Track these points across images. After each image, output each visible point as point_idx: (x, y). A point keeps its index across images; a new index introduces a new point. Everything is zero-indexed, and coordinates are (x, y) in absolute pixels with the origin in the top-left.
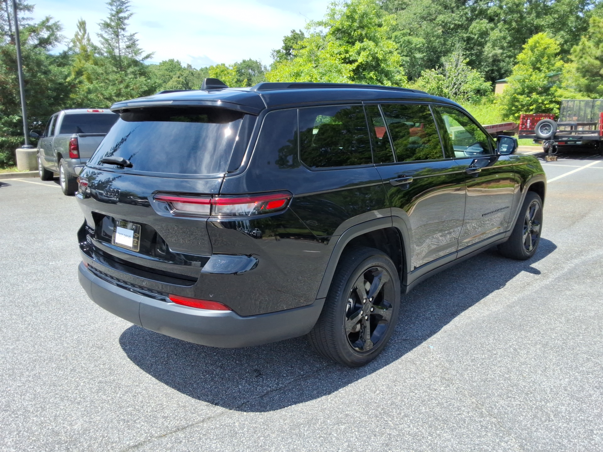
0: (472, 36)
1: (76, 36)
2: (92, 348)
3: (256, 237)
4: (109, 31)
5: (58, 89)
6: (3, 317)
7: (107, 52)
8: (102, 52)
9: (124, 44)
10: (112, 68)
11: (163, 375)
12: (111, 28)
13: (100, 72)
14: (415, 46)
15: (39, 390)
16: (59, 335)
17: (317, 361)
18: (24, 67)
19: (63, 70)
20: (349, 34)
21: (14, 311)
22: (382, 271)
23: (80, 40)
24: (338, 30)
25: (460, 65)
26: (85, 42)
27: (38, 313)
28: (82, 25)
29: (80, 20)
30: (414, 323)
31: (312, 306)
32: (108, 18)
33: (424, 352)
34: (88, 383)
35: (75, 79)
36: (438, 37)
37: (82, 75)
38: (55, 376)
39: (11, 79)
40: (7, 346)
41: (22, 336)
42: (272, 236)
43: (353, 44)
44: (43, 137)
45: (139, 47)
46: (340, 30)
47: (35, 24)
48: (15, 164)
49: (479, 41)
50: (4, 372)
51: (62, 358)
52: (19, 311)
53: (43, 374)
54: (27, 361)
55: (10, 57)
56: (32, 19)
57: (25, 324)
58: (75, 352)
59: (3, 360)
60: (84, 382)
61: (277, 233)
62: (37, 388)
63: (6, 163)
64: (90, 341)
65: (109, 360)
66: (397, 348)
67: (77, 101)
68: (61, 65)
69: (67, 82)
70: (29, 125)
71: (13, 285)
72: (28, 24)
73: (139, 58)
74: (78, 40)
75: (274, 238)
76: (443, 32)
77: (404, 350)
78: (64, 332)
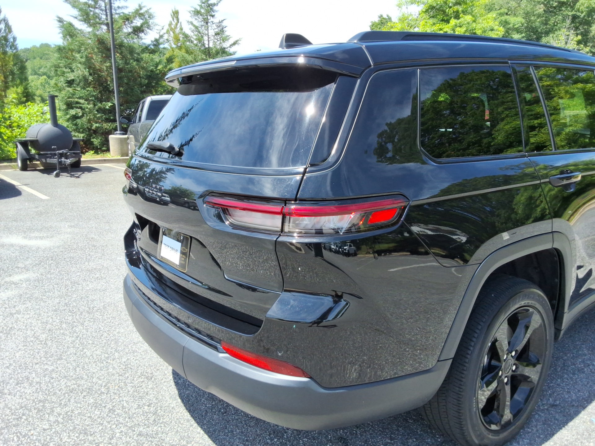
0: (578, 14)
1: (170, 25)
2: (140, 377)
3: (348, 255)
4: (199, 18)
5: (150, 76)
6: (53, 325)
7: (196, 40)
8: (192, 39)
9: (212, 31)
10: (202, 56)
11: (219, 431)
12: (201, 15)
13: (189, 59)
14: (513, 26)
15: (65, 439)
16: (107, 355)
17: (427, 432)
18: (118, 54)
19: (154, 57)
20: (444, 12)
21: (66, 318)
22: (533, 313)
23: (173, 29)
24: (432, 8)
25: (571, 43)
26: (178, 31)
27: (91, 322)
28: (176, 14)
29: (174, 10)
30: (561, 377)
31: (432, 371)
32: (199, 5)
33: (587, 430)
34: (126, 434)
35: (166, 67)
36: (539, 16)
37: (172, 62)
38: (89, 417)
39: (106, 67)
40: (46, 367)
41: (66, 352)
42: (369, 253)
43: (448, 21)
44: (132, 124)
45: (227, 33)
46: (434, 7)
47: (130, 13)
48: (108, 150)
49: (586, 19)
50: (34, 404)
51: (103, 390)
52: (70, 318)
53: (76, 412)
54: (63, 390)
55: (104, 45)
56: (127, 7)
57: (73, 337)
58: (119, 383)
59: (37, 387)
60: (122, 432)
61: (375, 250)
62: (65, 434)
63: (100, 149)
64: (140, 368)
65: (156, 399)
66: (543, 419)
67: (168, 89)
68: (153, 52)
69: (158, 70)
70: (121, 112)
71: (74, 283)
72: (123, 13)
73: (226, 45)
74: (172, 29)
75: (372, 255)
76: (544, 11)
77: (554, 423)
78: (113, 350)
